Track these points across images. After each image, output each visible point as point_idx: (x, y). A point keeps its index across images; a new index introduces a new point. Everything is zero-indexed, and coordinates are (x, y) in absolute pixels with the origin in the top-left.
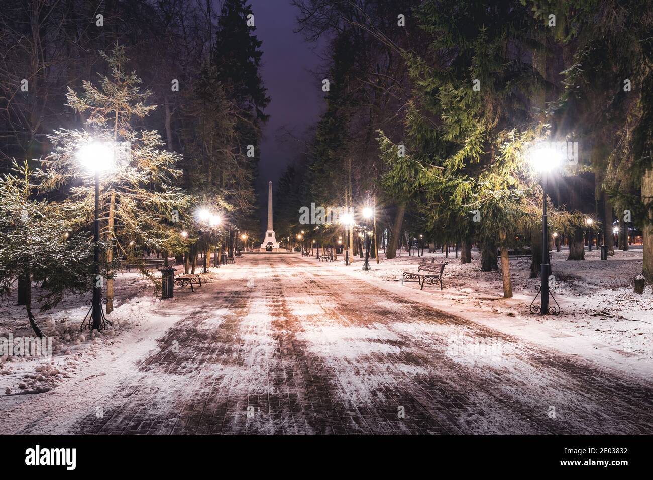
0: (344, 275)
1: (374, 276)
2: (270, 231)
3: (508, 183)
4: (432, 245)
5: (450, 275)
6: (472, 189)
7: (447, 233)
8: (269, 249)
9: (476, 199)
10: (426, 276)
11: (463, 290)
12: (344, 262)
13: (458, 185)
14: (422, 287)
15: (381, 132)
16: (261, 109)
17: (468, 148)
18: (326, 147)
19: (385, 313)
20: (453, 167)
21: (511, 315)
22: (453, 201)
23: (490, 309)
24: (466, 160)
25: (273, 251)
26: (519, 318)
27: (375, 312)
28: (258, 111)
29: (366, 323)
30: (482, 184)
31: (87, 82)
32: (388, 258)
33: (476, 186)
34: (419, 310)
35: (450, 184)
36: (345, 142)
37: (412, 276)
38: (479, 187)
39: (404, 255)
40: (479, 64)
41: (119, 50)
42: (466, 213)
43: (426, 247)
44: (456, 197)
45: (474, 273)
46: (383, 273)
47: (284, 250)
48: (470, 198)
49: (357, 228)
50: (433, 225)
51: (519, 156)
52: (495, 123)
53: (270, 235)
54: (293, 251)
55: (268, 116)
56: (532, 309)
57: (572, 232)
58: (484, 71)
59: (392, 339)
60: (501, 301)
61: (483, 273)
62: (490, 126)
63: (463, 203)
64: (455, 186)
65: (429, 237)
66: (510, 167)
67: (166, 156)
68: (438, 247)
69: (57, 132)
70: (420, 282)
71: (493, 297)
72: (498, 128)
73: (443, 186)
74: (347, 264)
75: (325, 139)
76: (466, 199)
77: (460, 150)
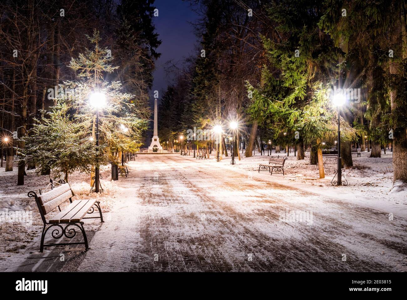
0: (219, 168)
1: (239, 168)
2: (156, 137)
3: (320, 112)
4: (278, 148)
5: (289, 167)
6: (300, 115)
7: (286, 140)
8: (155, 150)
9: (302, 121)
10: (274, 167)
11: (297, 175)
12: (215, 160)
13: (292, 113)
14: (272, 173)
15: (248, 82)
16: (154, 48)
17: (297, 92)
18: (203, 78)
19: (251, 186)
20: (289, 102)
21: (321, 186)
22: (289, 122)
23: (310, 184)
24: (296, 99)
25: (158, 152)
26: (325, 187)
27: (245, 185)
28: (152, 50)
29: (242, 190)
30: (305, 112)
31: (81, 54)
32: (246, 157)
33: (302, 113)
34: (270, 185)
35: (287, 112)
36: (216, 75)
37: (264, 167)
38: (304, 114)
39: (257, 155)
40: (303, 45)
41: (97, 34)
42: (296, 129)
43: (273, 149)
44: (290, 120)
45: (305, 166)
46: (245, 166)
47: (166, 151)
48: (299, 121)
49: (225, 135)
50: (278, 136)
51: (325, 97)
52: (313, 76)
53: (155, 140)
54: (173, 152)
55: (160, 54)
56: (333, 183)
57: (357, 140)
58: (306, 48)
59: (257, 195)
60: (318, 180)
61: (311, 166)
62: (310, 78)
63: (294, 123)
64: (290, 114)
65: (275, 142)
66: (321, 103)
67: (127, 96)
68: (282, 149)
69: (65, 83)
70: (270, 171)
71: (313, 178)
72: (315, 80)
73: (283, 113)
74: (218, 161)
75: (203, 72)
76: (296, 121)
77: (293, 93)
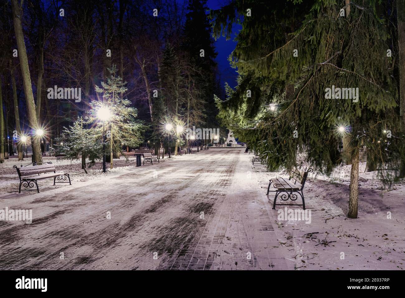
2: (231, 133)
8: (229, 145)
25: (232, 146)
41: (114, 67)
47: (239, 146)
53: (231, 136)
